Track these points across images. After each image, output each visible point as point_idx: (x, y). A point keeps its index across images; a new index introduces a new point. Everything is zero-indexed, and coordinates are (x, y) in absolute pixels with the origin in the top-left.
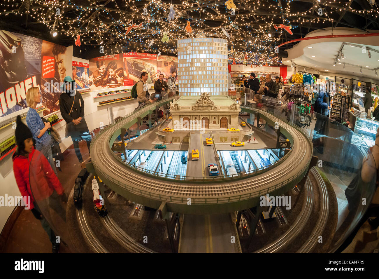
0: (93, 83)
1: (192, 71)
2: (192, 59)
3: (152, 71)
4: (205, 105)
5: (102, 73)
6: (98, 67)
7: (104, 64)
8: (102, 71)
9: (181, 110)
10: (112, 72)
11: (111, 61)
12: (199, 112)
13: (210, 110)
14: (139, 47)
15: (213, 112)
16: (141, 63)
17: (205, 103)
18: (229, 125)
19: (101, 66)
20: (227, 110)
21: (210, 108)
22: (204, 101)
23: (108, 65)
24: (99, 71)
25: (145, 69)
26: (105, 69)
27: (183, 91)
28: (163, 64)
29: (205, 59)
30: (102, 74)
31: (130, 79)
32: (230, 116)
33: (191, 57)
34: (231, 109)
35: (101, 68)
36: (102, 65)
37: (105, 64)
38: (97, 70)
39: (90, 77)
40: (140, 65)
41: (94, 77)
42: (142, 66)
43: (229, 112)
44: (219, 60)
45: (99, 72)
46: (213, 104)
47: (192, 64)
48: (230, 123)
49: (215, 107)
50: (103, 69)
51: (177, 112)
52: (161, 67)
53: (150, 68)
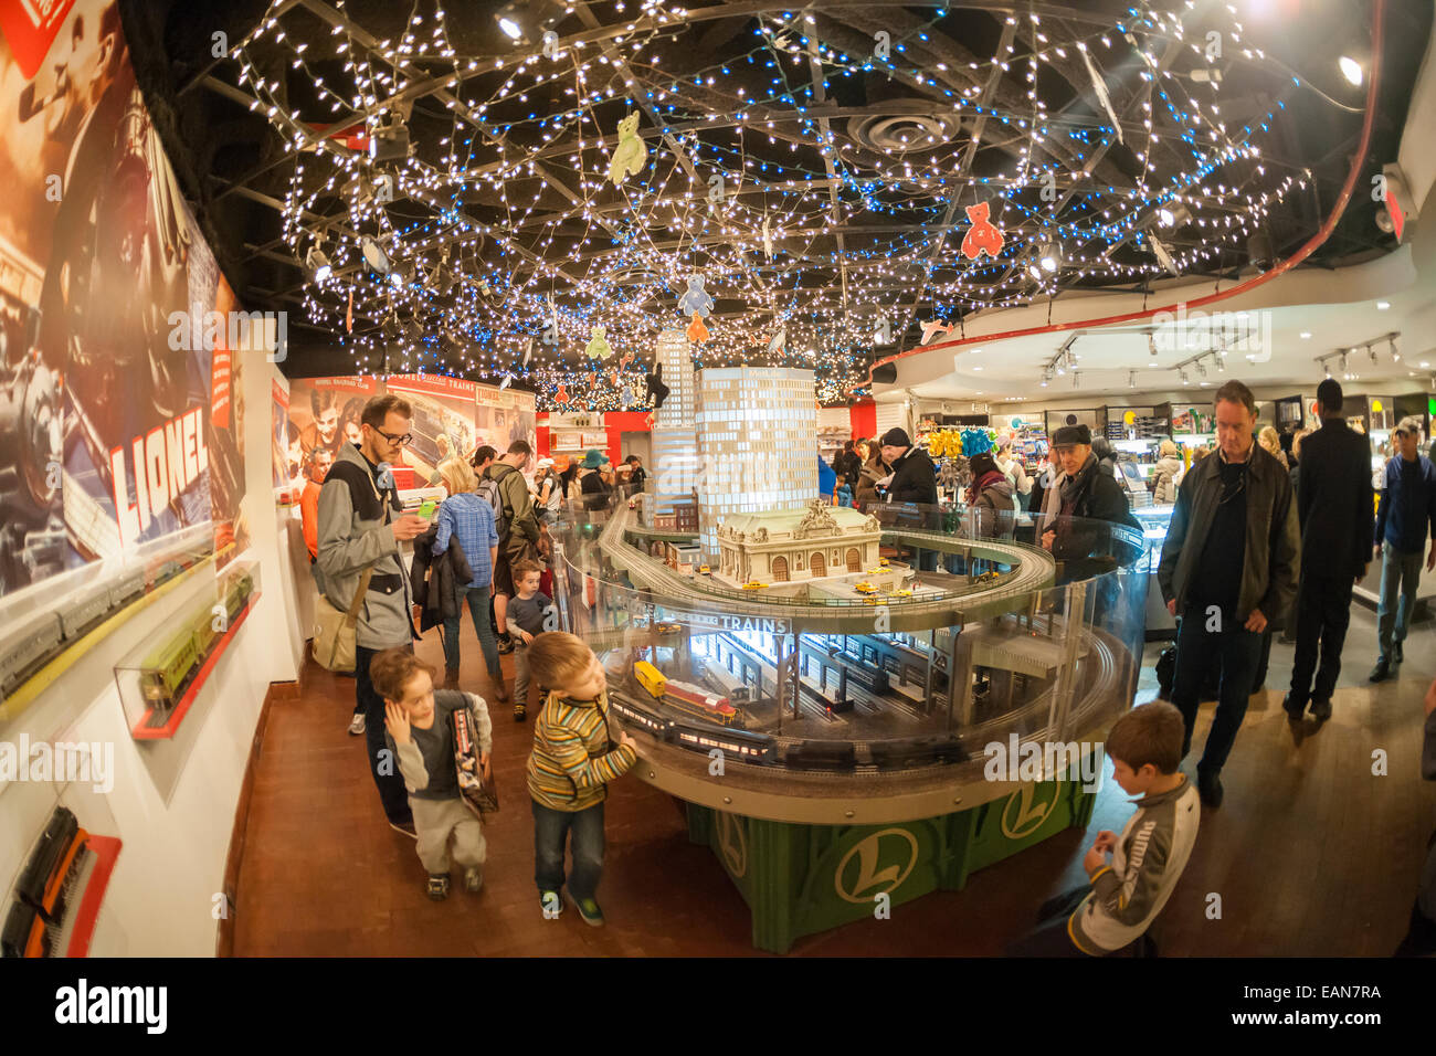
0: (301, 470)
1: (742, 451)
2: (743, 423)
3: (464, 441)
4: (820, 525)
5: (326, 434)
6: (317, 412)
7: (332, 404)
8: (326, 428)
9: (772, 541)
10: (355, 436)
11: (354, 395)
12: (808, 544)
13: (829, 535)
14: (478, 360)
15: (836, 540)
16: (435, 412)
17: (820, 521)
18: (863, 564)
19: (324, 409)
20: (859, 533)
21: (828, 532)
22: (817, 518)
23: (346, 408)
24: (320, 427)
25: (443, 432)
26: (335, 424)
27: (720, 502)
28: (491, 416)
29: (771, 423)
30: (327, 441)
31: (406, 466)
32: (865, 545)
33: (740, 417)
34: (868, 530)
35: (326, 416)
36: (327, 406)
37: (336, 406)
38: (313, 425)
39: (293, 445)
40: (432, 419)
41: (302, 447)
42: (438, 423)
43: (863, 538)
44: (800, 423)
45: (318, 432)
46: (835, 523)
47: (742, 434)
48: (865, 560)
49: (838, 529)
50: (331, 422)
51: (764, 547)
52: (486, 427)
53: (458, 431)
